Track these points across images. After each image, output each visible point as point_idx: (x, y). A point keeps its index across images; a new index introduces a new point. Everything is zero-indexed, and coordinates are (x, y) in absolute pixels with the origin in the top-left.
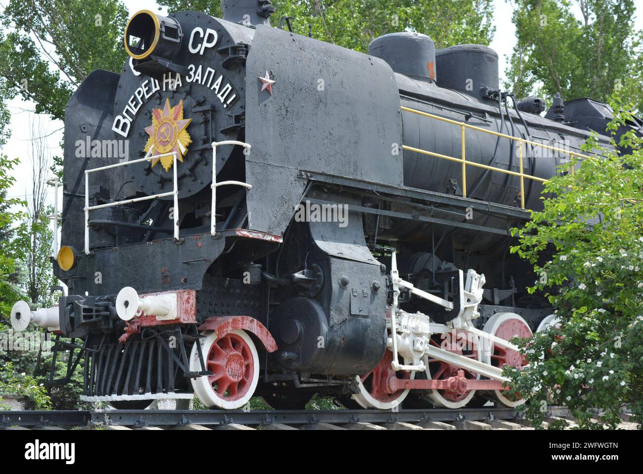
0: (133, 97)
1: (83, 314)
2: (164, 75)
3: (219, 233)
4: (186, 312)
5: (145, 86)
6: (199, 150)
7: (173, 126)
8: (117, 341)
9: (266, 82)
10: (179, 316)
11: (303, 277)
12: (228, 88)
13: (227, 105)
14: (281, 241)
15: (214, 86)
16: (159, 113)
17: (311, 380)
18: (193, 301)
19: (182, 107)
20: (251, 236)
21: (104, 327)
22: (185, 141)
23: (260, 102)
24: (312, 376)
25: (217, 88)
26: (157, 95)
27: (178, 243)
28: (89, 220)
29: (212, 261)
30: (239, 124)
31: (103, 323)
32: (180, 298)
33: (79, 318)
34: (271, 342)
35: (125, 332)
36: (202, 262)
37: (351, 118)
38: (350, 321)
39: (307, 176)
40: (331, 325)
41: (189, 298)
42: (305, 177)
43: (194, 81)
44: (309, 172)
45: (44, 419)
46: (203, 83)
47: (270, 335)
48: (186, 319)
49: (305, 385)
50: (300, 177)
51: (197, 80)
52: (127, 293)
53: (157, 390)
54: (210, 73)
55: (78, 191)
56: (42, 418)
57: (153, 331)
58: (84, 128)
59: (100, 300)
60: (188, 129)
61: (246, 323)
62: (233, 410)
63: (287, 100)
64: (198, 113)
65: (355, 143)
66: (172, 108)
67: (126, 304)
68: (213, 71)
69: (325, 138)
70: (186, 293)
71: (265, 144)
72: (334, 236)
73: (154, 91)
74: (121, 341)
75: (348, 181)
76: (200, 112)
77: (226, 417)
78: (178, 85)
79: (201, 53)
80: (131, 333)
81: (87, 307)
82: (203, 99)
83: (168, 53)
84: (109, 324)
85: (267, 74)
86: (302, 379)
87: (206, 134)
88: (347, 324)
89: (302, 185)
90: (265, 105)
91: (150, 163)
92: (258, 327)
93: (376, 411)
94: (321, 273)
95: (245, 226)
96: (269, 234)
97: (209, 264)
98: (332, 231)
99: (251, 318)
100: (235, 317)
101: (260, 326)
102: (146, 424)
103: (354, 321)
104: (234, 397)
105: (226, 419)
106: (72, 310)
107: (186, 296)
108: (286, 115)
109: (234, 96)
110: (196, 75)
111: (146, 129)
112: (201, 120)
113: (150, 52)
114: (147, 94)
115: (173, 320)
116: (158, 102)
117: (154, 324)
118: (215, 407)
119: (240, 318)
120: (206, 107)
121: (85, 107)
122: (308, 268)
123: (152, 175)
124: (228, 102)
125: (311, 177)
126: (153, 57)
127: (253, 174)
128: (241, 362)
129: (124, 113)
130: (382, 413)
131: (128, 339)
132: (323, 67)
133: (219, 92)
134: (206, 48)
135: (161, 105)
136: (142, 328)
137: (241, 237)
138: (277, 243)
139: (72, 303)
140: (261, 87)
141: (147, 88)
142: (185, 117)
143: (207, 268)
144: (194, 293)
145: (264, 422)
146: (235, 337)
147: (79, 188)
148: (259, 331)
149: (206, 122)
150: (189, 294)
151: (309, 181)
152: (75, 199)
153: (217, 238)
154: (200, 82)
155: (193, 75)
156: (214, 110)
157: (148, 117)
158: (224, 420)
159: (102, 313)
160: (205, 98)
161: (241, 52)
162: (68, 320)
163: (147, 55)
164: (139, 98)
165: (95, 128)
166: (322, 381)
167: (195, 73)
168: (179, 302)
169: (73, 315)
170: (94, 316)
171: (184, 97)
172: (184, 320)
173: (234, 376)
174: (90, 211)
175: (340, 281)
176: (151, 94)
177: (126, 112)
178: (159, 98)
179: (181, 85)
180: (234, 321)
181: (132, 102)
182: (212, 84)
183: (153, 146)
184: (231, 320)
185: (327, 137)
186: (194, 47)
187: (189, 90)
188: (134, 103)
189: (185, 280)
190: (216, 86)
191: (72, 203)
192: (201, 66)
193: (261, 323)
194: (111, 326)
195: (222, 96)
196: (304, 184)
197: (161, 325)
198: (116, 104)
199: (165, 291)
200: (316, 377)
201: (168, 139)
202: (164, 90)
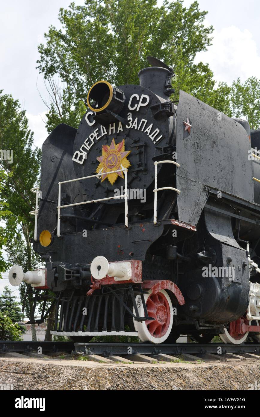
0: (87, 139)
1: (66, 274)
2: (110, 125)
3: (159, 222)
4: (136, 275)
5: (96, 132)
6: (135, 171)
7: (118, 156)
8: (86, 295)
9: (188, 125)
10: (132, 278)
11: (203, 255)
12: (157, 131)
13: (156, 142)
14: (196, 230)
15: (147, 130)
16: (107, 148)
17: (205, 324)
18: (140, 268)
19: (124, 144)
20: (180, 225)
21: (76, 285)
22: (126, 165)
23: (184, 137)
24: (206, 322)
25: (149, 132)
26: (105, 137)
27: (127, 229)
28: (60, 215)
29: (153, 241)
30: (167, 153)
31: (75, 281)
32: (133, 265)
33: (63, 277)
34: (182, 299)
35: (91, 288)
36: (145, 242)
37: (229, 156)
38: (232, 286)
39: (208, 189)
40: (222, 288)
41: (138, 266)
42: (207, 190)
43: (132, 128)
44: (209, 187)
45: (29, 347)
46: (138, 129)
47: (181, 294)
48: (136, 280)
49: (201, 328)
50: (204, 190)
51: (134, 127)
52: (100, 260)
53: (112, 329)
54: (143, 122)
55: (48, 198)
56: (28, 346)
57: (110, 288)
58: (53, 159)
59: (72, 266)
60: (128, 158)
61: (169, 285)
62: (159, 344)
63: (198, 139)
64: (135, 148)
65: (231, 172)
66: (116, 144)
67: (99, 268)
68: (146, 121)
69: (217, 166)
70: (136, 262)
71: (186, 165)
72: (218, 231)
73: (102, 135)
74: (89, 294)
75: (228, 196)
76: (136, 147)
77: (156, 349)
78: (120, 131)
79: (138, 110)
80: (95, 289)
81: (68, 270)
82: (138, 139)
83: (115, 109)
84: (79, 282)
85: (188, 120)
86: (200, 324)
87: (140, 161)
88: (231, 288)
89: (205, 195)
90: (187, 140)
91: (100, 180)
92: (175, 288)
93: (232, 346)
94: (215, 254)
95: (177, 218)
96: (189, 225)
97: (151, 243)
98: (217, 227)
99: (171, 282)
100: (163, 281)
101: (176, 288)
102: (111, 354)
103: (234, 286)
104: (159, 335)
105: (156, 351)
106: (56, 272)
107: (136, 265)
108: (197, 148)
109: (162, 136)
110: (134, 124)
111: (97, 158)
112: (138, 152)
113: (105, 107)
114: (98, 137)
115: (128, 281)
116: (106, 141)
117: (112, 283)
118: (148, 342)
119: (165, 281)
120: (140, 144)
121: (54, 146)
122: (205, 250)
123: (100, 188)
124: (157, 140)
125: (210, 190)
126: (107, 111)
127: (180, 184)
128: (165, 311)
129: (81, 149)
130: (235, 347)
131: (94, 293)
132: (215, 122)
133: (150, 134)
134: (141, 107)
135: (109, 143)
136: (103, 286)
137: (174, 225)
138: (193, 231)
139: (56, 267)
140: (185, 128)
141: (98, 133)
142: (126, 150)
143: (150, 245)
144: (141, 263)
145: (176, 352)
146: (160, 294)
147: (49, 196)
148: (176, 291)
149: (140, 153)
150: (138, 263)
151: (209, 193)
152: (46, 203)
153: (157, 225)
154: (136, 128)
155: (131, 124)
156: (146, 146)
157: (99, 151)
158: (155, 351)
159: (75, 275)
160: (139, 138)
161: (167, 108)
162: (53, 279)
163: (104, 109)
164: (92, 139)
165: (59, 160)
166: (211, 325)
167: (132, 123)
168: (132, 268)
169: (57, 275)
170: (72, 276)
171: (125, 137)
172: (135, 281)
173: (161, 320)
174: (61, 208)
175: (227, 259)
176: (100, 137)
177: (82, 149)
178: (106, 140)
179: (122, 131)
180: (162, 283)
181: (87, 142)
182: (145, 129)
183: (102, 169)
184: (160, 283)
185: (218, 166)
186: (132, 106)
187: (128, 133)
188: (88, 143)
189: (132, 254)
190: (148, 130)
191: (45, 205)
192: (137, 118)
193: (176, 286)
194: (81, 284)
195: (152, 136)
196: (206, 194)
197: (117, 284)
198: (75, 144)
199: (120, 261)
200: (209, 322)
201: (114, 164)
202: (110, 134)
